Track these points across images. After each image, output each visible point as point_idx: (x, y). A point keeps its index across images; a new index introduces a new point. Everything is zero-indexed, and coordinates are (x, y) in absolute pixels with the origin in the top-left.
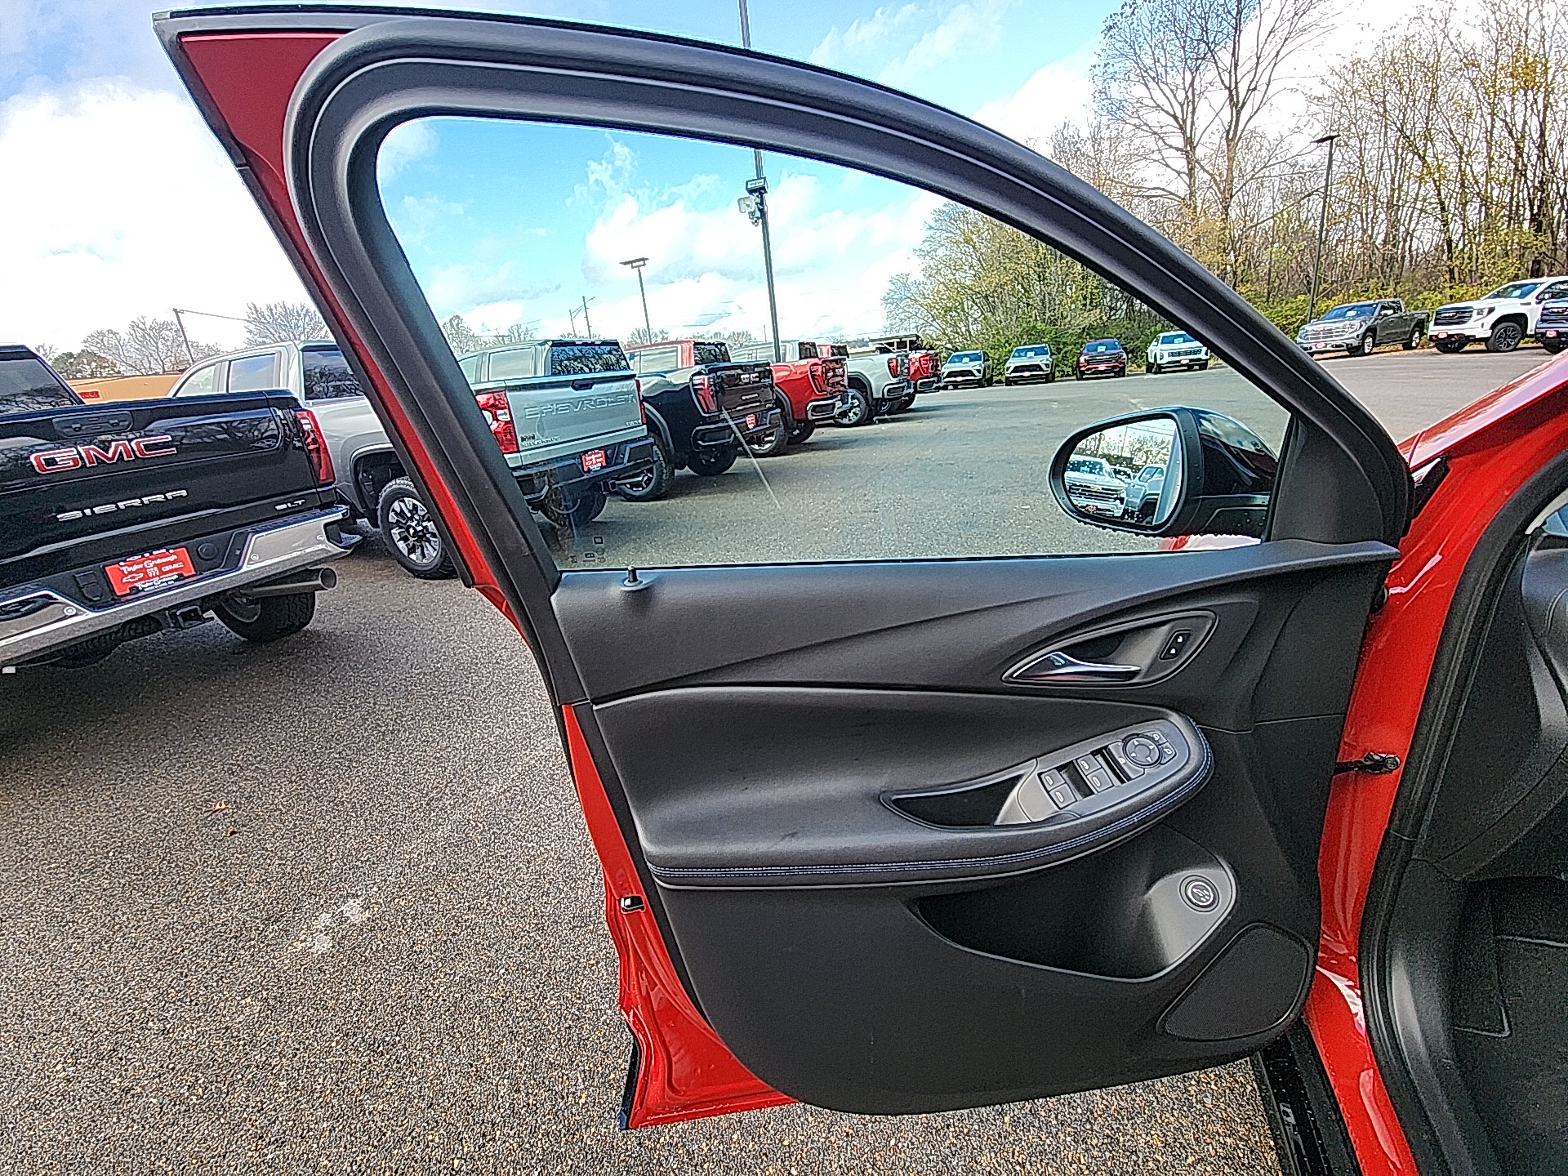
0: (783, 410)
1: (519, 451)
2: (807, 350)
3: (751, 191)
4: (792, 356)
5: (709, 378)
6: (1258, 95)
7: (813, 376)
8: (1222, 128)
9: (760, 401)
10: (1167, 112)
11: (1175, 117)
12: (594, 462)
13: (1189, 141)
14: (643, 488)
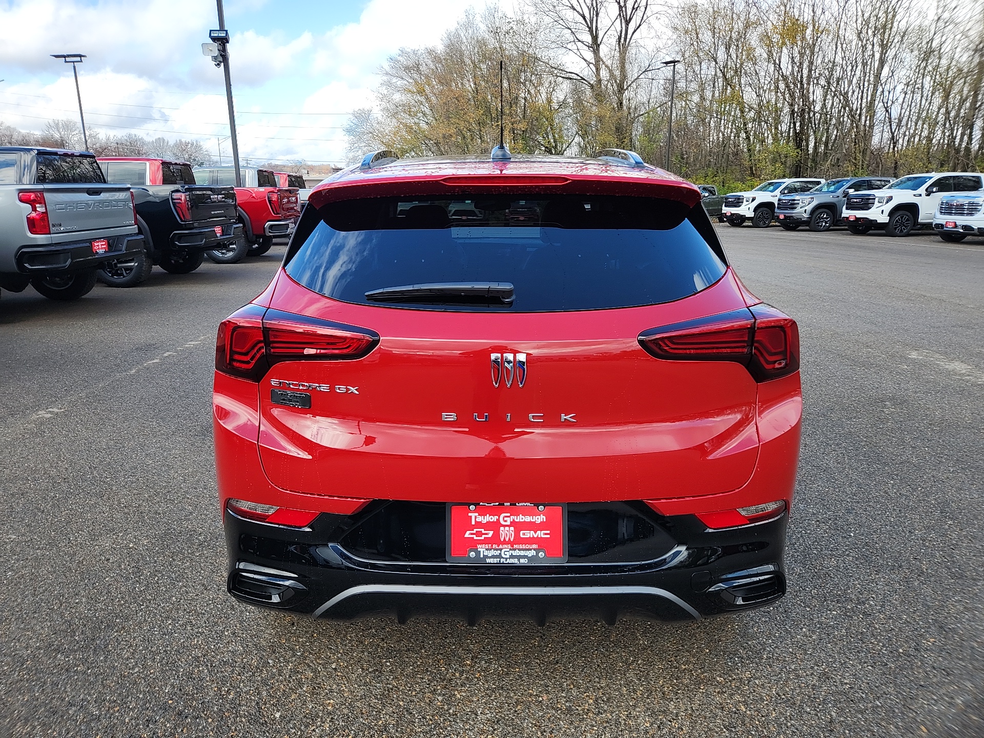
0: (244, 226)
1: (50, 234)
2: (265, 178)
3: (214, 39)
4: (251, 181)
5: (186, 196)
6: (639, 13)
7: (270, 201)
8: (616, 34)
9: (226, 217)
10: (578, 12)
11: (584, 17)
12: (100, 247)
13: (595, 38)
14: (124, 277)
